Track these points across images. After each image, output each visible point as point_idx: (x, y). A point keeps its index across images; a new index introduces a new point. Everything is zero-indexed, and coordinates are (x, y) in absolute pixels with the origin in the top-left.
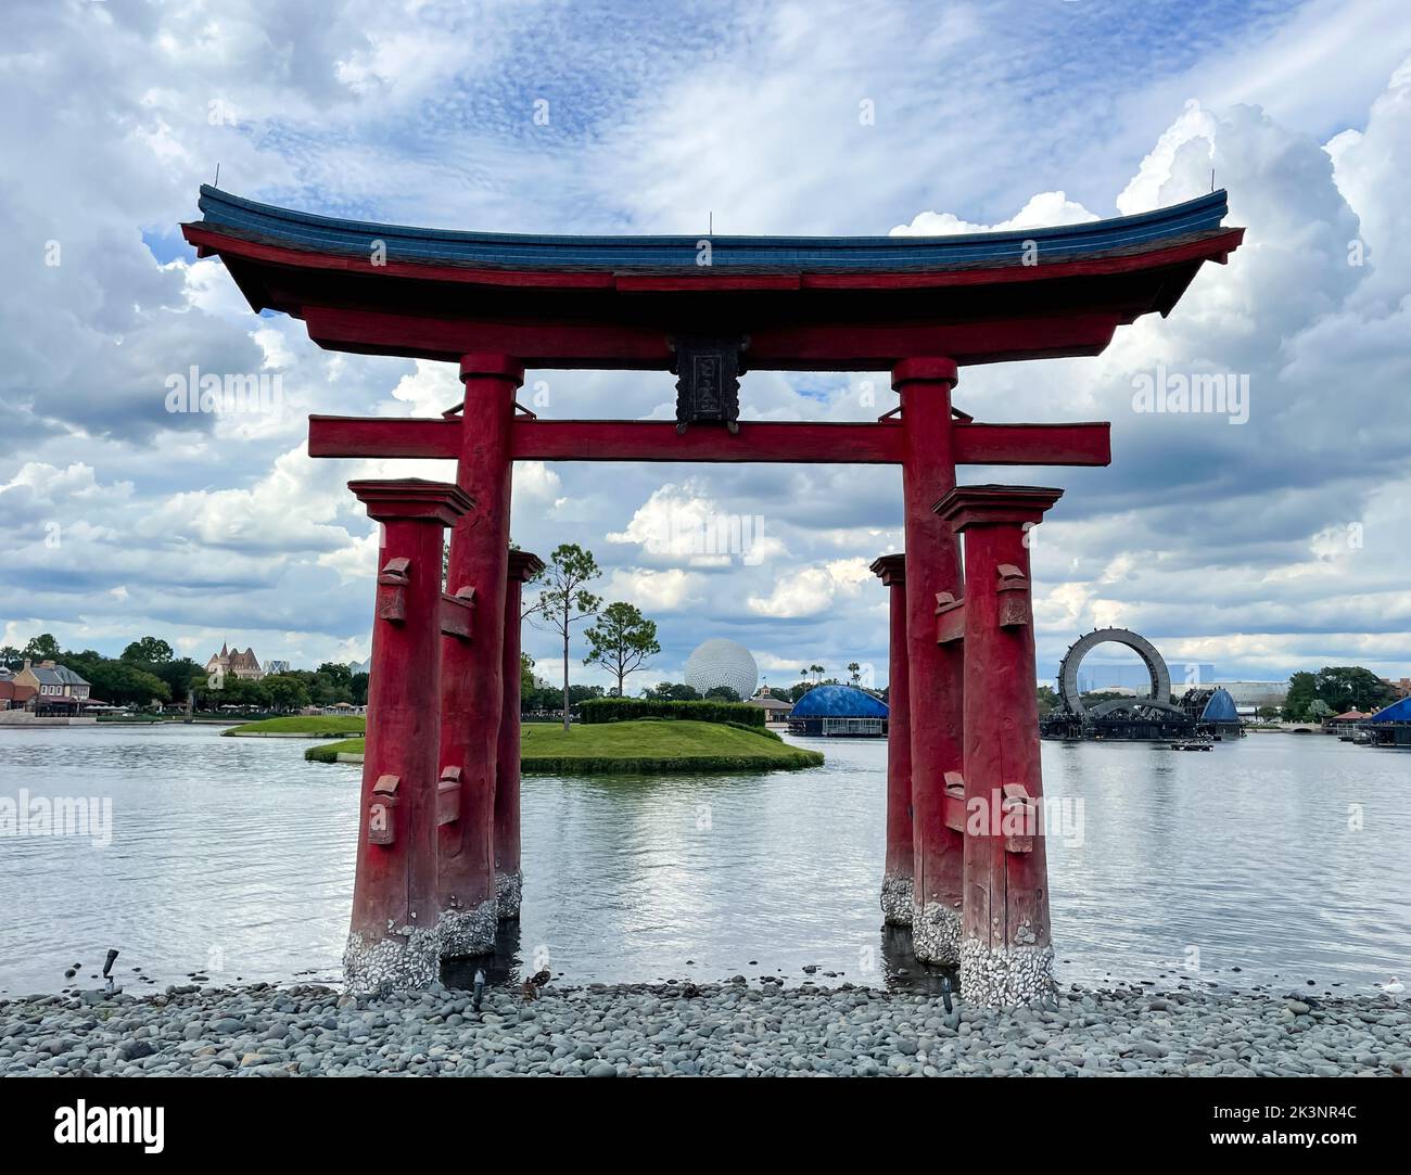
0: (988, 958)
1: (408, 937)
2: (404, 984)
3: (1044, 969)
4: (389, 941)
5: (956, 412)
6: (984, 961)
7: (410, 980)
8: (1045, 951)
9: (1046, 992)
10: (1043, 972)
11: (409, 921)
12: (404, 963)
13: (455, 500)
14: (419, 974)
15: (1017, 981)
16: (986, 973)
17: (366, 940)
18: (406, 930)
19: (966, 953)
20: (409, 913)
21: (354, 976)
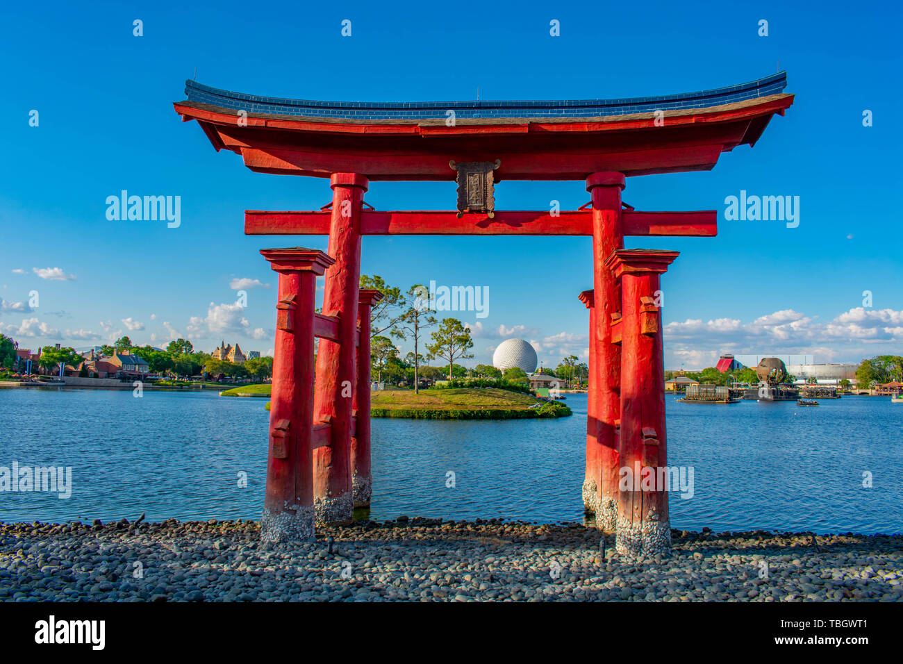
0: (631, 528)
1: (296, 511)
2: (294, 537)
3: (664, 535)
4: (285, 513)
5: (624, 204)
6: (628, 530)
7: (297, 535)
8: (665, 524)
9: (664, 548)
10: (663, 537)
11: (296, 502)
12: (294, 525)
13: (322, 260)
14: (302, 531)
15: (647, 542)
16: (629, 537)
17: (272, 512)
18: (294, 507)
19: (619, 525)
20: (296, 497)
21: (266, 531)
